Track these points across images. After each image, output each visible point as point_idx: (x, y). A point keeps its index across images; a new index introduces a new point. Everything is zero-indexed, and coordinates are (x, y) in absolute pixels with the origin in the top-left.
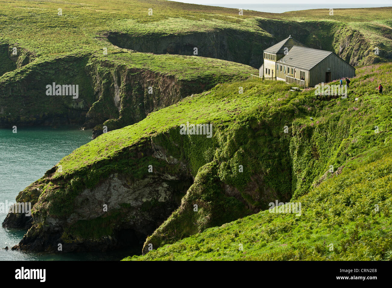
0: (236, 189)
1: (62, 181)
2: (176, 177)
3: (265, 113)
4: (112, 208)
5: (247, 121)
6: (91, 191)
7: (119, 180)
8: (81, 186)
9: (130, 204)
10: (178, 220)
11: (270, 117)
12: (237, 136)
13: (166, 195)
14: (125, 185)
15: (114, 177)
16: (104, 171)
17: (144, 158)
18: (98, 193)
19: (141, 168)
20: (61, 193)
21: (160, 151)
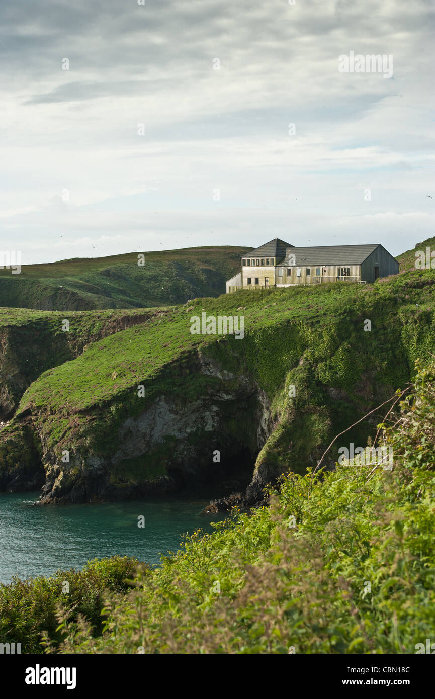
0: (343, 392)
1: (97, 410)
2: (233, 396)
3: (362, 304)
4: (156, 443)
5: (344, 313)
6: (135, 420)
7: (166, 405)
8: (124, 414)
9: (174, 435)
10: (289, 432)
11: (370, 307)
12: (338, 330)
13: (214, 422)
14: (171, 411)
15: (160, 401)
16: (151, 393)
17: (191, 376)
18: (142, 423)
19: (192, 387)
20: (102, 425)
21: (211, 366)
